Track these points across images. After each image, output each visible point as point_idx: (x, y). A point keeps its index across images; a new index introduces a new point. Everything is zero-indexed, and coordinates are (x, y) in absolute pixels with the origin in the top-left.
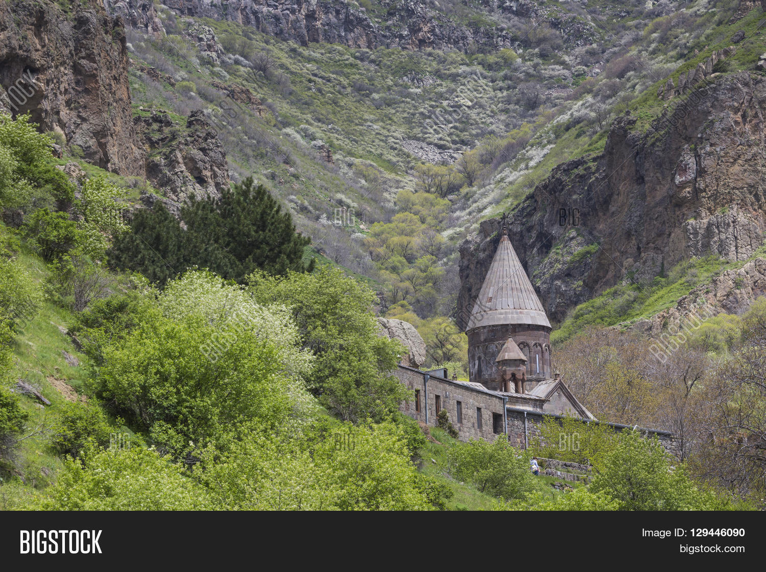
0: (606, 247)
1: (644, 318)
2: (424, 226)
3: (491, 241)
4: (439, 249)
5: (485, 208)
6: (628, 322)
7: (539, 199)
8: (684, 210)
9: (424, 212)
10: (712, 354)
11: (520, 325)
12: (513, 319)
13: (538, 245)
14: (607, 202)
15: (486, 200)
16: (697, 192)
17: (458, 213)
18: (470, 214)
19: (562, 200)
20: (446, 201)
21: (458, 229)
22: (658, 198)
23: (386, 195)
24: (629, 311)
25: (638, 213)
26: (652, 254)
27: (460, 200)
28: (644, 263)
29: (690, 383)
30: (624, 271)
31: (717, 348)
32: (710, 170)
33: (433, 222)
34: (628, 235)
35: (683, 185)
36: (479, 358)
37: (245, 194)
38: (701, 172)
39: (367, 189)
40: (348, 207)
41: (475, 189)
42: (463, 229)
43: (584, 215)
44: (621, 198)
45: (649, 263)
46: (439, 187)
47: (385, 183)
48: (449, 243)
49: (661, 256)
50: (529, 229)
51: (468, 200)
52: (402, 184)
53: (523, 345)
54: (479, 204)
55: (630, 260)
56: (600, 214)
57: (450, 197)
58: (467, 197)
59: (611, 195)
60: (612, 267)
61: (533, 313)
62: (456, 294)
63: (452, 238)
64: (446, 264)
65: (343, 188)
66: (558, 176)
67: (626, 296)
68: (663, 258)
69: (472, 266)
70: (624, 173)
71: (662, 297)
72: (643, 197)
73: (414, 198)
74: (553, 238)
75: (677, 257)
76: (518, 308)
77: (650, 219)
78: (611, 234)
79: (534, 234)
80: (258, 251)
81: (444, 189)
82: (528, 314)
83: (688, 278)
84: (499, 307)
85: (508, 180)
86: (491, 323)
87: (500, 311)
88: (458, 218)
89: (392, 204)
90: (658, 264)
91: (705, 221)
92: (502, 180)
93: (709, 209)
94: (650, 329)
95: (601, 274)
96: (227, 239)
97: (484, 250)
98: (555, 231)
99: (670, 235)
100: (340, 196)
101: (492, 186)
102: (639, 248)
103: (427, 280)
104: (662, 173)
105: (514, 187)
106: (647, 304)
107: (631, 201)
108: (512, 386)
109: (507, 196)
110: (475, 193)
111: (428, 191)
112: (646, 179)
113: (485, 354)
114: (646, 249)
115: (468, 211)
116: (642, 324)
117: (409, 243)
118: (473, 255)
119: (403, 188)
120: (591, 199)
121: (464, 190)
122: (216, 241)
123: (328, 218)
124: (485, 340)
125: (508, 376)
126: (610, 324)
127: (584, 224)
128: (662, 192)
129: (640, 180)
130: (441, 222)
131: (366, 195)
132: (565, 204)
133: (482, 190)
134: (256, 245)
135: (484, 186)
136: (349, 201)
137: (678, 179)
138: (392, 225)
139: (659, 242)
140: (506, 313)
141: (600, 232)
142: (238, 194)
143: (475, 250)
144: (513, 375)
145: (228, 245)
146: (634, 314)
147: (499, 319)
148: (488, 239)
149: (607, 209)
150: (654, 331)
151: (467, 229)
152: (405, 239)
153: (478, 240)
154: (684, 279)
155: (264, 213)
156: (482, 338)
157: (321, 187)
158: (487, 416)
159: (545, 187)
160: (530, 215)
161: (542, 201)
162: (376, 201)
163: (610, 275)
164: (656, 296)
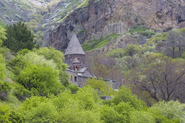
0: (88, 30)
1: (97, 48)
2: (38, 23)
3: (57, 28)
4: (42, 29)
5: (53, 18)
6: (94, 50)
7: (70, 17)
8: (108, 21)
9: (38, 19)
10: (116, 58)
11: (78, 54)
12: (76, 53)
13: (70, 29)
14: (87, 19)
15: (54, 16)
16: (111, 17)
17: (46, 20)
18: (50, 20)
19: (76, 18)
20: (43, 16)
21: (47, 24)
22: (101, 18)
23: (28, 14)
24: (94, 47)
25: (96, 22)
26: (99, 32)
27: (47, 16)
28: (97, 34)
29: (112, 66)
30: (92, 36)
31: (118, 57)
32: (114, 12)
33: (40, 22)
34: (93, 27)
35: (107, 15)
36: (68, 62)
37: (20, 25)
38: (112, 12)
39: (23, 13)
40: (19, 17)
41: (51, 13)
42: (48, 24)
43: (82, 22)
44: (92, 18)
45: (99, 34)
46: (41, 12)
47: (28, 11)
48: (45, 27)
49: (101, 33)
50: (67, 25)
51: (49, 16)
52: (32, 12)
53: (78, 59)
54: (52, 17)
55: (94, 34)
56: (86, 22)
57: (44, 15)
58: (49, 15)
59: (89, 17)
60: (89, 35)
61: (81, 51)
62: (48, 41)
63: (45, 26)
64: (44, 33)
65: (17, 13)
66: (75, 12)
67: (93, 43)
68: (102, 33)
69: (52, 34)
70: (92, 12)
71: (102, 43)
72: (97, 18)
73: (35, 15)
74: (74, 27)
75: (106, 33)
76: (77, 50)
77: (99, 23)
78: (89, 27)
79: (69, 26)
80: (23, 39)
81: (43, 13)
82: (80, 51)
83: (109, 38)
84: (73, 50)
85: (59, 11)
86: (71, 54)
87: (73, 51)
88: (47, 21)
89: (29, 17)
90: (101, 35)
91: (113, 24)
92: (58, 11)
93: (114, 21)
94: (99, 51)
95: (86, 37)
96: (16, 36)
97: (56, 30)
98: (74, 26)
99: (104, 27)
100: (16, 15)
101: (55, 13)
102: (96, 31)
103: (40, 37)
104: (102, 12)
105: (61, 13)
106: (98, 45)
107: (94, 19)
108: (76, 69)
109: (59, 16)
110: (51, 14)
111: (39, 14)
112: (98, 13)
113: (69, 61)
114: (98, 31)
115: (49, 19)
116: (97, 50)
117: (35, 27)
118: (52, 31)
119: (32, 13)
120: (83, 18)
121: (48, 14)
122: (13, 36)
123: (14, 21)
124: (69, 58)
125: (75, 67)
126: (89, 50)
127: (81, 24)
128: (102, 17)
129: (97, 13)
130: (42, 22)
131: (23, 15)
132: (77, 19)
133: (53, 14)
134: (22, 37)
135: (53, 13)
136: (19, 16)
137: (106, 14)
138: (30, 22)
139: (101, 29)
140: (74, 51)
141: (86, 26)
142: (18, 25)
143: (53, 30)
144: (77, 66)
145: (16, 37)
146: (95, 47)
147: (73, 53)
148: (57, 27)
149: (88, 20)
150: (100, 52)
151: (49, 24)
152: (34, 26)
153: (54, 27)
154: (108, 39)
155: (24, 30)
156: (68, 57)
157: (12, 12)
158: (73, 77)
159: (72, 14)
160: (68, 21)
161: (71, 18)
162: (25, 16)
163: (88, 37)
164: (100, 43)
